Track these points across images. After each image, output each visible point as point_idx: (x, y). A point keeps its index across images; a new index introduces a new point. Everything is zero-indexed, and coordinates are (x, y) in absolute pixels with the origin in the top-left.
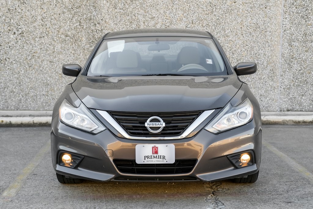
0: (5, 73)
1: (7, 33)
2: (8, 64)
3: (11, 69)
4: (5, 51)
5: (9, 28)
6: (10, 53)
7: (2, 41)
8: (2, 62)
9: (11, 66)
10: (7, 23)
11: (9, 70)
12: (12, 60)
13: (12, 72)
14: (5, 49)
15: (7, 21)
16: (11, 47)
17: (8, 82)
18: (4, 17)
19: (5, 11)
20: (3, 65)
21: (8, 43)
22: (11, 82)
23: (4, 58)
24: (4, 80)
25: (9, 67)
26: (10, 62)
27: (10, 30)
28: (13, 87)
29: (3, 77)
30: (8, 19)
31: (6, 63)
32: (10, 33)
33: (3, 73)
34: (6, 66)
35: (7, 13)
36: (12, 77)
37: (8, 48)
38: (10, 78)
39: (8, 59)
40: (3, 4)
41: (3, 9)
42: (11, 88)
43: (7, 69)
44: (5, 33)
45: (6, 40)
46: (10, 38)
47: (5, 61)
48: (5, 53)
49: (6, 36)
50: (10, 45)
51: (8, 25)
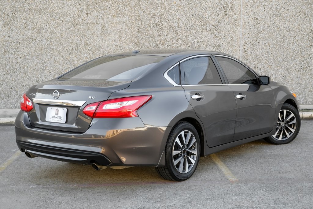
0: (306, 78)
1: (309, 48)
2: (308, 71)
3: (310, 75)
4: (307, 61)
5: (311, 44)
6: (310, 62)
7: (305, 53)
8: (304, 69)
9: (311, 72)
10: (309, 40)
11: (309, 75)
12: (311, 68)
13: (311, 77)
14: (307, 59)
15: (309, 39)
16: (311, 58)
17: (308, 84)
18: (308, 36)
19: (309, 32)
20: (305, 71)
21: (310, 55)
22: (310, 84)
23: (306, 66)
24: (305, 82)
25: (309, 73)
26: (310, 69)
27: (311, 46)
28: (311, 88)
29: (304, 80)
30: (311, 37)
31: (307, 70)
32: (311, 48)
33: (304, 78)
34: (307, 72)
35: (310, 33)
36: (310, 81)
37: (309, 59)
38: (309, 80)
39: (308, 67)
40: (308, 26)
41: (308, 30)
42: (310, 88)
43: (307, 74)
44: (308, 48)
45: (308, 53)
46: (311, 51)
47: (306, 68)
48: (307, 63)
49: (308, 50)
50: (310, 56)
51: (310, 42)
